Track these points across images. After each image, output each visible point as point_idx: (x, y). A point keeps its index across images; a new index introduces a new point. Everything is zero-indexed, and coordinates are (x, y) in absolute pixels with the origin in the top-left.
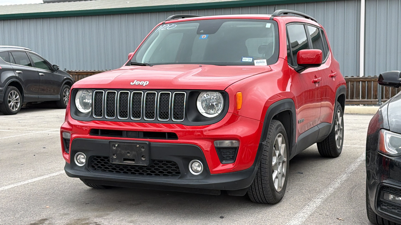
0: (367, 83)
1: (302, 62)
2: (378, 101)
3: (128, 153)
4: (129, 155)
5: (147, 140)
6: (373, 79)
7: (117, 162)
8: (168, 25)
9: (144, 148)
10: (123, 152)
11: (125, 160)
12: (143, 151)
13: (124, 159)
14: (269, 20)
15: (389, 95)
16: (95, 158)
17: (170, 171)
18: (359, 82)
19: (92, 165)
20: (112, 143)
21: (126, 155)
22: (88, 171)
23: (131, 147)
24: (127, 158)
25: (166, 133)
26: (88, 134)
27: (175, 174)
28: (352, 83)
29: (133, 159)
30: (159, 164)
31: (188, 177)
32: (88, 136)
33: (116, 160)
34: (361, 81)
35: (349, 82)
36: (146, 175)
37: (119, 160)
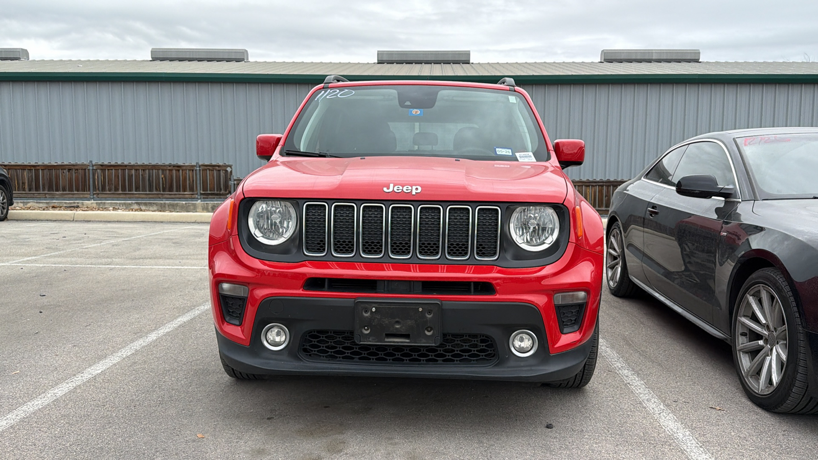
1: (563, 158)
3: (398, 322)
4: (397, 326)
5: (434, 298)
7: (368, 341)
8: (336, 91)
9: (430, 312)
10: (386, 321)
11: (388, 335)
12: (431, 318)
13: (386, 334)
14: (510, 90)
16: (313, 333)
17: (476, 352)
19: (305, 347)
20: (362, 305)
21: (393, 326)
22: (299, 359)
23: (405, 311)
24: (395, 332)
25: (472, 284)
26: (301, 288)
27: (484, 357)
29: (407, 333)
30: (455, 340)
31: (512, 363)
32: (301, 291)
33: (368, 338)
36: (425, 362)
37: (374, 338)
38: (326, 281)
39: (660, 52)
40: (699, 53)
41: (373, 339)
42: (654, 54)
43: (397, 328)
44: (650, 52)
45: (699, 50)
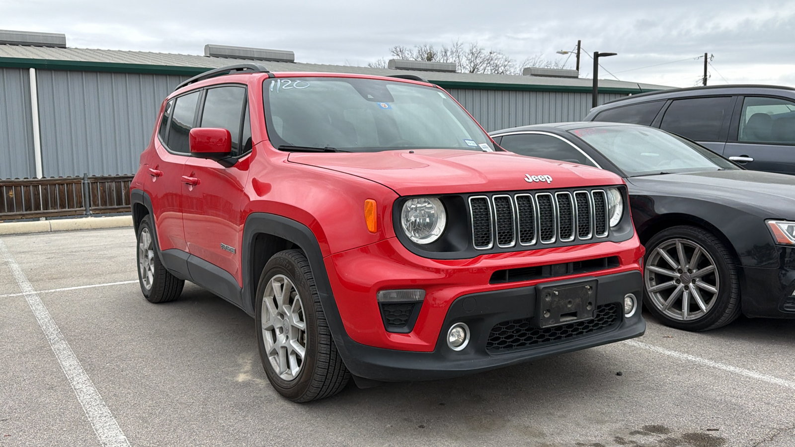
0: (67, 186)
2: (86, 210)
3: (570, 302)
4: (569, 306)
6: (75, 181)
7: (550, 324)
9: (591, 289)
10: (562, 303)
11: (563, 316)
12: (590, 293)
15: (98, 201)
18: (55, 185)
21: (567, 306)
22: (487, 355)
23: (575, 290)
24: (567, 312)
25: (606, 259)
28: (44, 187)
29: (575, 311)
30: (605, 310)
32: (489, 286)
33: (549, 321)
34: (57, 183)
35: (40, 186)
37: (553, 320)
38: (507, 271)
39: (260, 51)
40: (294, 54)
41: (552, 322)
42: (255, 52)
43: (569, 307)
44: (251, 50)
45: (292, 52)
